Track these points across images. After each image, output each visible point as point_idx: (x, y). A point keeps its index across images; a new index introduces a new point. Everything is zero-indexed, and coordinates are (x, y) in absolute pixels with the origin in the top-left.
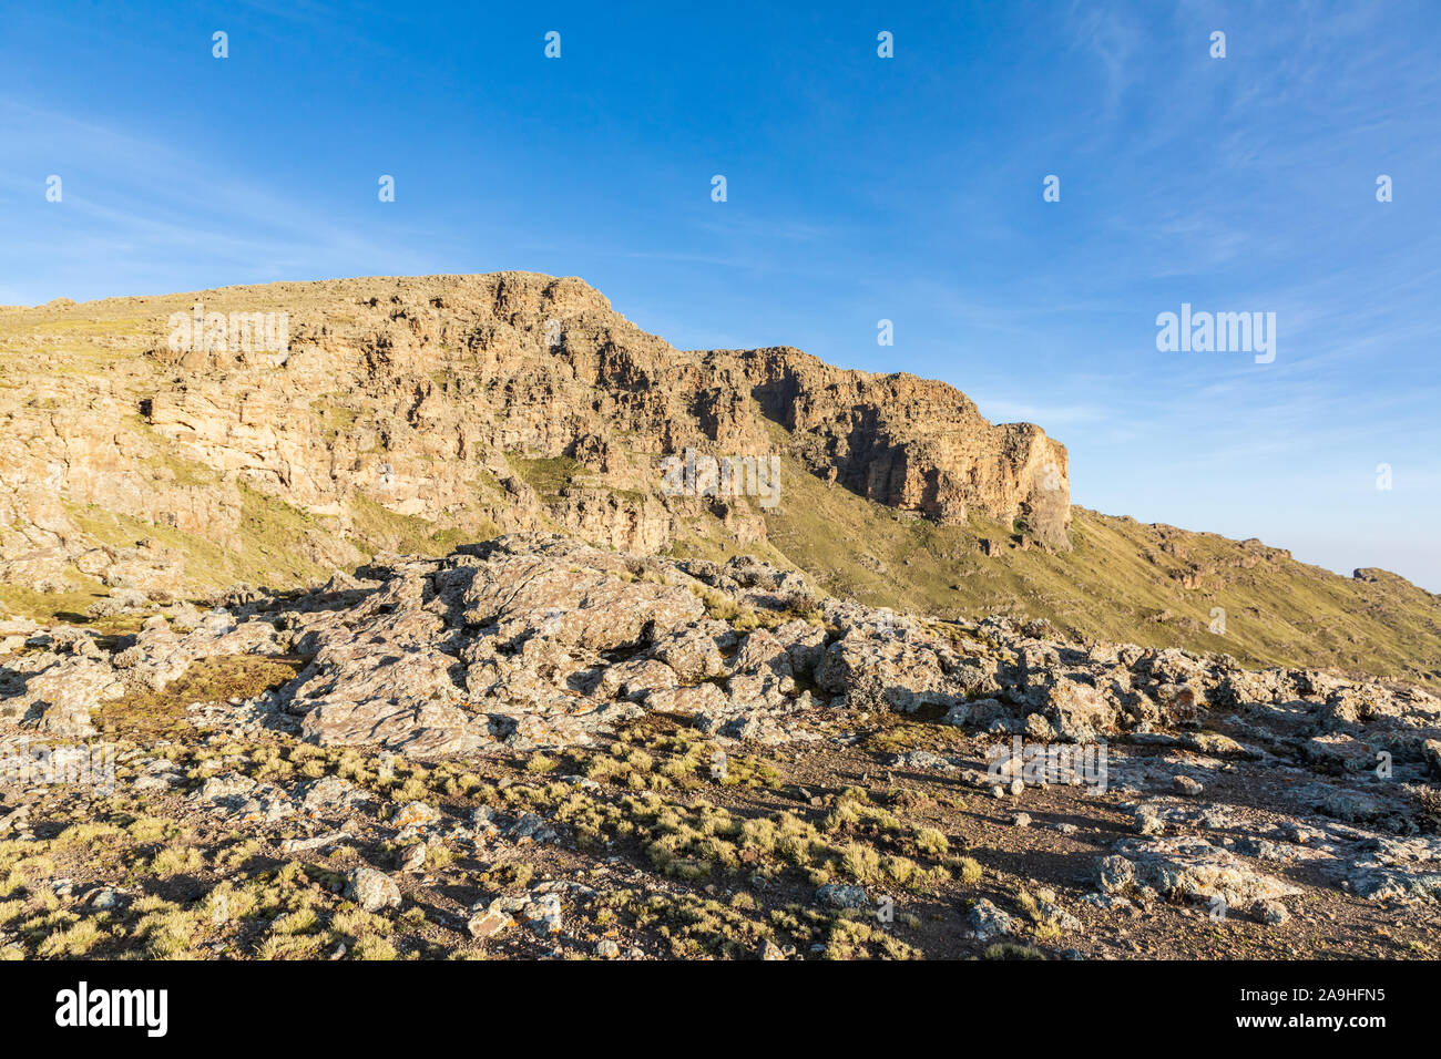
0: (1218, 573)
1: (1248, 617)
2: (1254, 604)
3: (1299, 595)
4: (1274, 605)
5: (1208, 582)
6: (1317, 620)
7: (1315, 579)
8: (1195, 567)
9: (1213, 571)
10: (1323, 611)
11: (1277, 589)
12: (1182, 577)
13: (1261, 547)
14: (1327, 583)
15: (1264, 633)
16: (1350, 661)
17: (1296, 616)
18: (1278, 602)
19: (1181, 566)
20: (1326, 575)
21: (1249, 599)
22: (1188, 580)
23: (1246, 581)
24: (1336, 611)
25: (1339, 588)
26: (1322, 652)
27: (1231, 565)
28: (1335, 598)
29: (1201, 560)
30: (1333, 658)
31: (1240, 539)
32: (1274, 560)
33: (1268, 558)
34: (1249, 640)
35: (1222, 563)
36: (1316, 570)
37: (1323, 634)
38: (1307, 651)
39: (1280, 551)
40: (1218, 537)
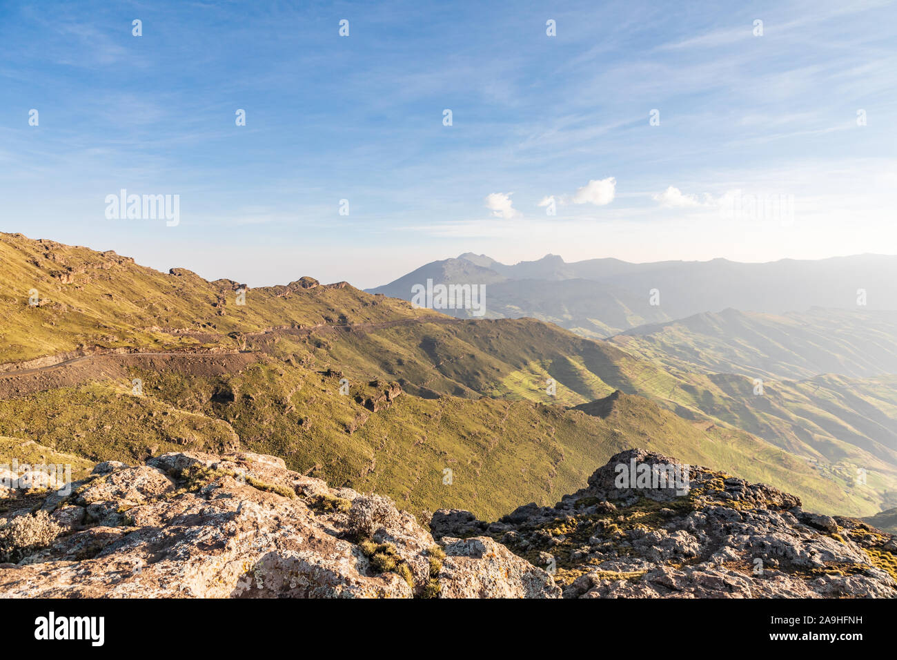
0: (87, 273)
1: (105, 300)
2: (110, 292)
3: (138, 285)
4: (122, 292)
5: (79, 278)
6: (147, 299)
7: (148, 275)
8: (70, 269)
9: (83, 271)
10: (152, 294)
11: (125, 282)
12: (60, 276)
13: (115, 256)
14: (154, 278)
15: (115, 309)
16: (164, 321)
17: (136, 298)
18: (125, 290)
19: (60, 268)
20: (154, 272)
21: (107, 289)
22: (64, 278)
23: (105, 278)
24: (159, 294)
25: (161, 280)
26: (149, 318)
27: (95, 267)
28: (158, 286)
29: (74, 264)
30: (155, 321)
31: (102, 251)
32: (123, 264)
33: (120, 262)
34: (105, 314)
35: (90, 266)
36: (148, 270)
37: (151, 308)
38: (140, 318)
39: (127, 258)
40: (87, 249)
